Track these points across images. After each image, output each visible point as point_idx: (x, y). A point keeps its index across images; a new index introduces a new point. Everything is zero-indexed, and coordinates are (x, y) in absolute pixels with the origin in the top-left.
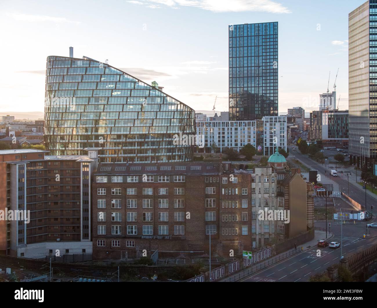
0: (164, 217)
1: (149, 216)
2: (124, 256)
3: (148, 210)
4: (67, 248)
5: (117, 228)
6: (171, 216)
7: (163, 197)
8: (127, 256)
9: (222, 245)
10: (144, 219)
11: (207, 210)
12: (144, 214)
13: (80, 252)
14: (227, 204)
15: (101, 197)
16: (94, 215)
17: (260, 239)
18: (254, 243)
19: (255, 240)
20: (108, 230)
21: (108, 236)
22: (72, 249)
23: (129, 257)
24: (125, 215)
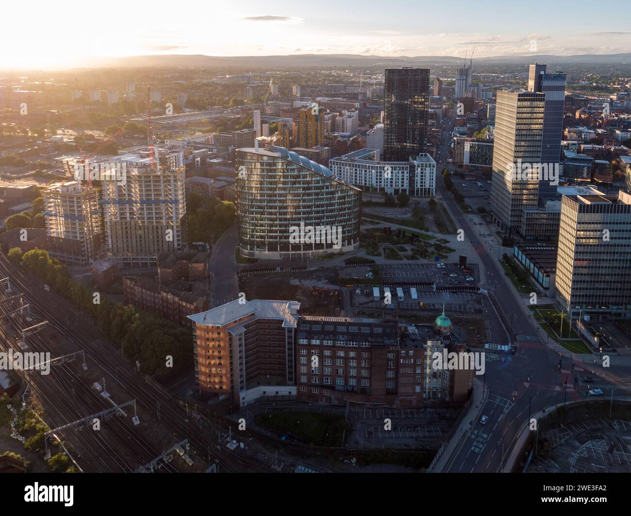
0: (353, 372)
1: (341, 371)
2: (322, 401)
3: (340, 367)
4: (277, 390)
5: (316, 378)
6: (359, 372)
7: (353, 358)
8: (324, 401)
9: (399, 399)
10: (338, 373)
11: (388, 370)
12: (338, 370)
13: (287, 394)
14: (404, 370)
15: (303, 356)
16: (298, 369)
17: (429, 392)
18: (424, 395)
19: (425, 392)
20: (309, 379)
21: (309, 385)
22: (280, 391)
23: (326, 402)
24: (322, 370)
